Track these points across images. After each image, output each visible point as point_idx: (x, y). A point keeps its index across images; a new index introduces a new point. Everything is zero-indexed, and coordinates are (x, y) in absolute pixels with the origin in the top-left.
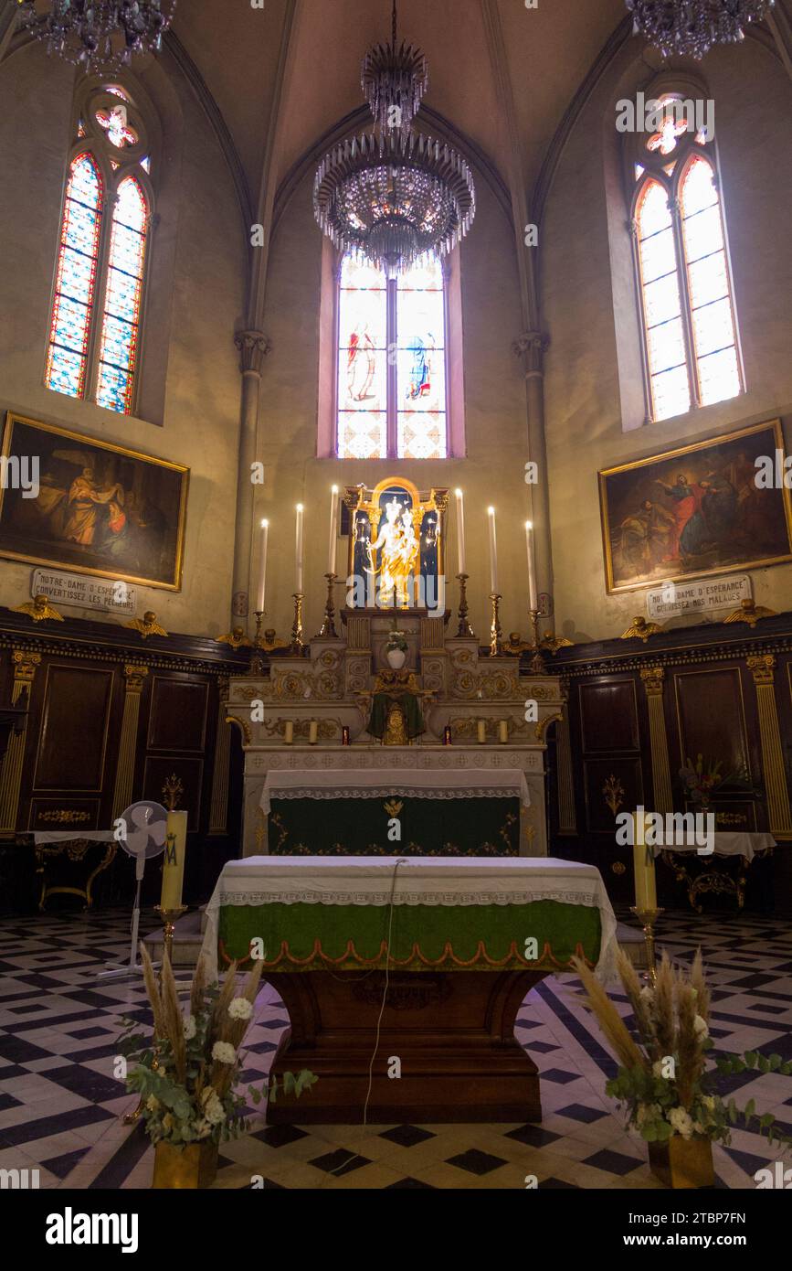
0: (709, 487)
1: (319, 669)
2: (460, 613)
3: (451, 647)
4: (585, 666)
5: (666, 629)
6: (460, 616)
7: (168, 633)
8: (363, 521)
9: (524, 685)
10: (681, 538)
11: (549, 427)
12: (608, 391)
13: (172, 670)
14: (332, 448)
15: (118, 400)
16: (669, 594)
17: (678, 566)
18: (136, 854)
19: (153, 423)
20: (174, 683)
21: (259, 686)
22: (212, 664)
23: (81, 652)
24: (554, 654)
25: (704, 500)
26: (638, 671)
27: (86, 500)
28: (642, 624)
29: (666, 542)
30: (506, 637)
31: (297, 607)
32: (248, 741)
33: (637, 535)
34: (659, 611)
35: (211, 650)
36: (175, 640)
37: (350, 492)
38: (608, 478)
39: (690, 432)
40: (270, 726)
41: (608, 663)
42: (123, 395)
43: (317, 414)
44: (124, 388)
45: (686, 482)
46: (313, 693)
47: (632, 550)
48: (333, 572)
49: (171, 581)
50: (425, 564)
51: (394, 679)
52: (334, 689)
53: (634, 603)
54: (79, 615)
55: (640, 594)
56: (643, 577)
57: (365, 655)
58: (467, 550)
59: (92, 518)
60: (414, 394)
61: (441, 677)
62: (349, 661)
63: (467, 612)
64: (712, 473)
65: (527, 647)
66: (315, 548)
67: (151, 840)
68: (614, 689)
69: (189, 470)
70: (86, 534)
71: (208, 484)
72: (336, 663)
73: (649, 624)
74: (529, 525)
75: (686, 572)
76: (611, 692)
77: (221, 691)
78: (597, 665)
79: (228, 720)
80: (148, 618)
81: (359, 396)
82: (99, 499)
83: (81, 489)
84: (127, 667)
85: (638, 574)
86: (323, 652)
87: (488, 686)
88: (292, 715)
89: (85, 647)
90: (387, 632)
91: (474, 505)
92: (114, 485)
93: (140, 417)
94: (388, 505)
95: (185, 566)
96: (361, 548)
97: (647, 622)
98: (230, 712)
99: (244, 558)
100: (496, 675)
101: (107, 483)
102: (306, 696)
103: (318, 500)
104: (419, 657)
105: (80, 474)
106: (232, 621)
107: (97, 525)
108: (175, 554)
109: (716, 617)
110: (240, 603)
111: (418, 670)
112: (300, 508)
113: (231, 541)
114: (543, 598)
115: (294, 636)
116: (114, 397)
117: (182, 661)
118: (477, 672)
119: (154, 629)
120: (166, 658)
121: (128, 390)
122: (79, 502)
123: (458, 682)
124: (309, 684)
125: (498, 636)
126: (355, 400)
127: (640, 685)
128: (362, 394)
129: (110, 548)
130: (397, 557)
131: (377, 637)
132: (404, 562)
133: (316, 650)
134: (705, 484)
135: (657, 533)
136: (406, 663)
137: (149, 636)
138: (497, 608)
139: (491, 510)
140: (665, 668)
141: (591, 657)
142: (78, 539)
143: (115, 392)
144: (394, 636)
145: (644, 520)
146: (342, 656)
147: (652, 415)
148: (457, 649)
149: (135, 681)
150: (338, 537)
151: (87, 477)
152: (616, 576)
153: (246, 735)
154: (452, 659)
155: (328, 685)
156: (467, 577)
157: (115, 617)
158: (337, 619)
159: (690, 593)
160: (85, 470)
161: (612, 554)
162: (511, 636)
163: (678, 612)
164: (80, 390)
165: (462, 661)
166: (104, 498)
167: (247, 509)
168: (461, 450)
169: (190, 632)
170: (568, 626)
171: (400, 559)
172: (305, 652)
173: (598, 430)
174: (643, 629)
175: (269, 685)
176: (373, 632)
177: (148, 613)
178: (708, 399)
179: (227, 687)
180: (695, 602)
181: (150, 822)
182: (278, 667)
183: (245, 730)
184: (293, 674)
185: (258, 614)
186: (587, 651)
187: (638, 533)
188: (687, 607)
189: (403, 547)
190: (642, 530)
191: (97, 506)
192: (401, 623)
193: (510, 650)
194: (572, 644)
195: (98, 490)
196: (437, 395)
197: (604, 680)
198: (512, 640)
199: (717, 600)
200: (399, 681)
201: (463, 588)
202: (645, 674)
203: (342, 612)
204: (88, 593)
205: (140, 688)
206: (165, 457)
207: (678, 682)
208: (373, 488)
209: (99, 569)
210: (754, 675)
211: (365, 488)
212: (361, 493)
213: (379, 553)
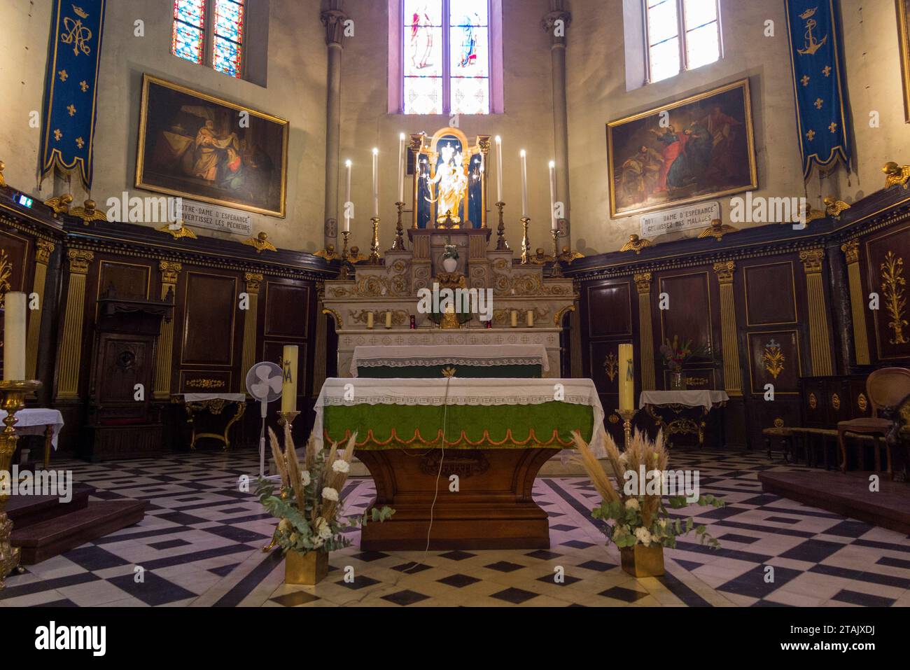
0: (691, 134)
1: (392, 274)
2: (499, 232)
3: (492, 257)
4: (592, 273)
5: (655, 244)
6: (498, 234)
7: (277, 249)
8: (425, 161)
9: (546, 285)
10: (669, 174)
11: (569, 89)
12: (616, 58)
13: (280, 277)
14: (399, 106)
15: (231, 67)
16: (658, 217)
17: (666, 196)
18: (261, 399)
19: (259, 85)
20: (283, 287)
21: (347, 287)
22: (311, 273)
23: (212, 263)
24: (570, 264)
25: (687, 144)
26: (632, 276)
27: (210, 146)
28: (636, 240)
29: (657, 177)
30: (533, 252)
31: (374, 228)
32: (340, 327)
33: (635, 173)
34: (649, 230)
35: (310, 262)
36: (281, 253)
37: (414, 139)
38: (615, 129)
39: (678, 91)
40: (356, 316)
41: (610, 270)
42: (235, 62)
43: (387, 79)
44: (235, 57)
45: (674, 130)
46: (388, 291)
47: (631, 184)
48: (402, 200)
49: (278, 209)
50: (472, 196)
51: (449, 279)
52: (404, 289)
53: (631, 225)
54: (208, 234)
55: (635, 218)
56: (638, 205)
57: (426, 263)
58: (504, 185)
59: (214, 160)
60: (463, 63)
61: (483, 279)
62: (415, 267)
63: (504, 231)
64: (693, 123)
65: (549, 259)
66: (388, 184)
67: (271, 389)
68: (614, 290)
69: (288, 123)
70: (211, 172)
71: (302, 133)
72: (405, 270)
73: (642, 240)
74: (552, 164)
75: (671, 200)
76: (612, 292)
77: (319, 293)
78: (601, 272)
79: (324, 312)
80: (261, 237)
81: (421, 64)
82: (219, 145)
83: (205, 137)
84: (247, 274)
85: (634, 203)
86: (395, 261)
87: (519, 286)
88: (372, 308)
89: (214, 259)
90: (443, 246)
91: (510, 151)
92: (230, 134)
93: (249, 80)
94: (444, 149)
95: (288, 199)
96: (423, 183)
97: (640, 239)
98: (326, 306)
99: (333, 193)
100: (525, 278)
101: (225, 132)
102: (382, 294)
103: (389, 145)
104: (467, 265)
105: (204, 125)
106: (326, 242)
107: (219, 165)
108: (280, 189)
109: (692, 234)
110: (331, 226)
111: (467, 274)
112: (375, 151)
113: (323, 180)
114: (562, 223)
115: (373, 250)
116: (226, 64)
117: (288, 270)
118: (511, 276)
119: (266, 246)
120: (276, 268)
121: (238, 58)
122: (204, 147)
123: (497, 283)
124: (385, 285)
125: (528, 249)
126: (417, 68)
127: (634, 285)
128: (423, 63)
129: (230, 183)
130: (451, 189)
131: (435, 250)
132: (456, 193)
133: (390, 260)
134: (688, 131)
135: (650, 171)
136: (457, 269)
137: (262, 251)
138: (526, 228)
139: (523, 153)
140: (653, 273)
141: (595, 266)
142: (205, 176)
143: (227, 60)
144: (448, 248)
145: (640, 160)
146: (409, 264)
147: (649, 78)
148: (496, 259)
149: (253, 285)
150: (405, 176)
151: (209, 127)
152: (618, 204)
153: (338, 323)
154: (492, 266)
155: (399, 286)
156: (504, 204)
157: (236, 236)
158: (405, 237)
159: (674, 216)
160: (207, 122)
161: (616, 187)
162: (537, 250)
163: (664, 231)
164: (200, 58)
165: (500, 267)
166: (223, 144)
167: (334, 155)
168: (500, 107)
169: (294, 249)
170: (581, 243)
171: (452, 191)
172: (381, 263)
173: (607, 91)
174: (637, 244)
175: (354, 286)
176: (432, 247)
177: (261, 233)
178: (693, 64)
179: (323, 290)
180: (677, 223)
181: (270, 377)
182: (359, 272)
183: (338, 319)
184: (373, 278)
185: (345, 233)
186: (595, 261)
187: (635, 171)
188: (671, 227)
189: (455, 181)
190: (639, 169)
191: (217, 151)
192: (453, 239)
193: (536, 261)
194: (583, 256)
195: (218, 138)
196: (481, 65)
197: (606, 283)
198: (538, 254)
199: (693, 221)
200: (453, 282)
201: (501, 213)
202: (638, 278)
203: (408, 231)
204: (214, 217)
205: (257, 290)
206: (269, 112)
207: (662, 283)
208: (432, 136)
209: (222, 200)
210: (719, 277)
211: (426, 135)
212: (422, 139)
213: (437, 186)
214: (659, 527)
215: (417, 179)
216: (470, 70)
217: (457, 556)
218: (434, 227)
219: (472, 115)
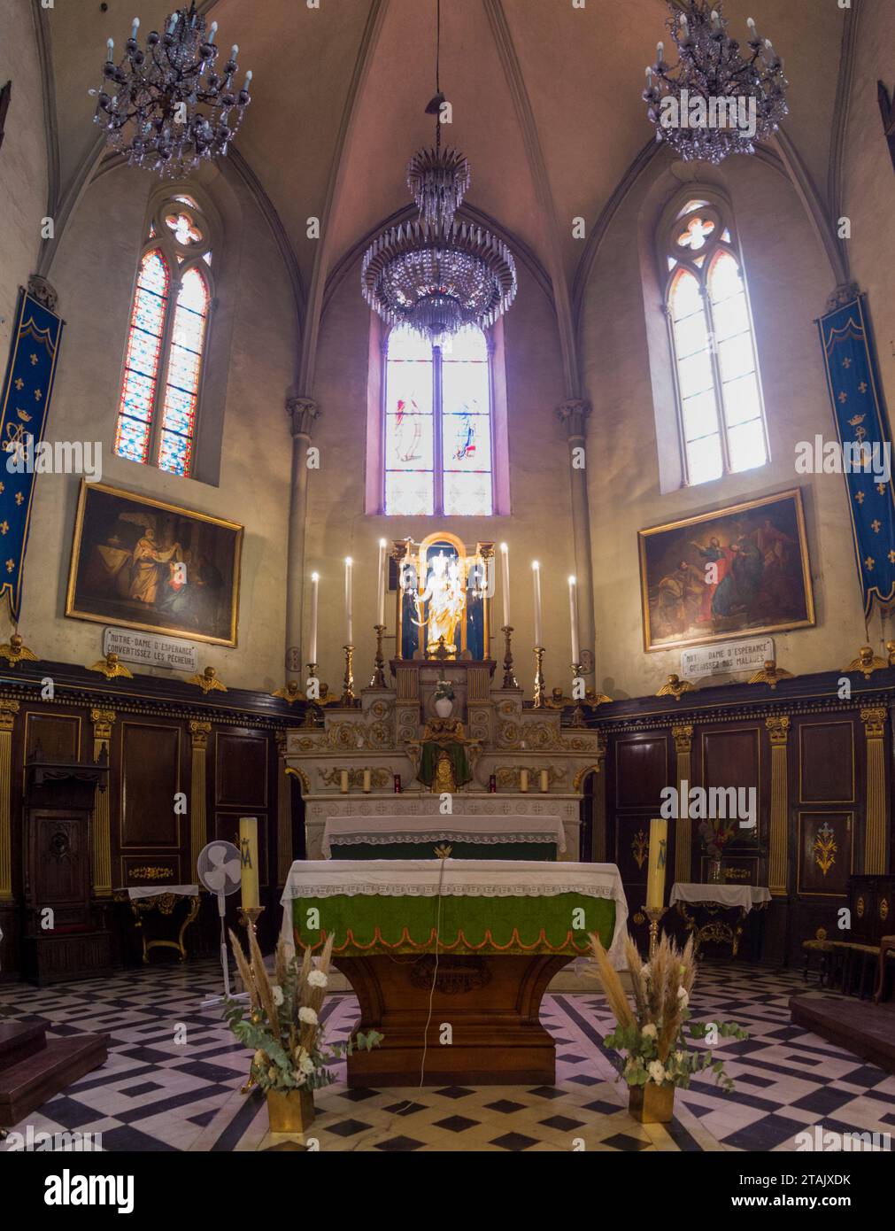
0: (738, 551)
1: (371, 719)
2: (505, 665)
3: (497, 698)
4: (622, 723)
5: (698, 688)
6: (505, 668)
7: (228, 688)
8: (411, 574)
9: (565, 737)
10: (714, 599)
11: (591, 489)
12: (647, 455)
13: (232, 725)
14: (380, 505)
15: (178, 464)
16: (702, 652)
17: (710, 627)
18: (216, 891)
19: (209, 484)
20: (235, 739)
21: (315, 737)
22: (270, 719)
23: (150, 709)
24: (594, 710)
25: (734, 563)
26: (670, 729)
27: (149, 560)
28: (676, 682)
29: (700, 602)
30: (548, 692)
31: (348, 659)
32: (307, 792)
33: (673, 595)
34: (691, 670)
35: (267, 705)
36: (233, 693)
37: (397, 546)
38: (648, 538)
39: (722, 497)
40: (327, 776)
41: (643, 720)
42: (183, 459)
43: (365, 473)
44: (183, 452)
45: (718, 545)
46: (365, 743)
47: (669, 609)
48: (382, 623)
49: (227, 636)
50: (472, 618)
51: (442, 727)
52: (386, 739)
53: (670, 661)
54: (145, 671)
55: (675, 652)
56: (678, 636)
57: (414, 705)
58: (511, 607)
59: (154, 577)
60: (459, 455)
61: (486, 726)
62: (399, 711)
63: (512, 664)
64: (741, 537)
65: (568, 703)
66: (365, 601)
67: (227, 877)
68: (648, 746)
69: (243, 528)
70: (149, 592)
71: (262, 540)
72: (386, 716)
73: (683, 682)
74: (572, 580)
75: (717, 632)
76: (645, 749)
77: (279, 747)
78: (633, 722)
79: (287, 771)
80: (208, 674)
81: (406, 457)
82: (160, 559)
83: (144, 550)
84: (192, 723)
85: (673, 632)
86: (374, 703)
87: (531, 737)
88: (347, 766)
89: (152, 704)
90: (434, 683)
91: (519, 561)
92: (173, 544)
93: (198, 478)
94: (435, 559)
95: (240, 621)
96: (408, 600)
97: (680, 681)
98: (289, 763)
99: (296, 614)
100: (538, 727)
101: (167, 543)
102: (359, 746)
103: (366, 555)
104: (465, 708)
105: (143, 535)
106: (287, 677)
107: (159, 584)
108: (231, 611)
109: (742, 678)
110: (293, 659)
111: (465, 721)
112: (349, 561)
113: (284, 597)
114: (585, 655)
115: (346, 687)
116: (174, 461)
117: (241, 716)
118: (521, 723)
119: (214, 684)
120: (228, 713)
121: (187, 454)
122: (142, 562)
123: (503, 733)
124: (361, 735)
125: (542, 688)
126: (402, 460)
127: (671, 740)
128: (410, 454)
129: (171, 605)
130: (444, 609)
131: (424, 688)
132: (451, 614)
133: (367, 701)
134: (735, 547)
135: (691, 593)
136: (453, 713)
137: (210, 691)
138: (540, 661)
139: (536, 565)
140: (695, 727)
141: (627, 714)
142: (142, 597)
143: (176, 457)
144: (442, 686)
145: (681, 580)
146: (392, 706)
147: (688, 479)
148: (502, 700)
149: (200, 737)
150: (386, 592)
151: (150, 537)
152: (653, 634)
153: (305, 785)
154: (497, 710)
155: (379, 735)
156: (512, 630)
157: (179, 674)
158: (387, 671)
159: (720, 653)
160: (147, 531)
161: (650, 612)
162: (554, 691)
163: (709, 672)
164: (145, 456)
165: (507, 712)
166: (165, 557)
167: (298, 565)
168: (506, 507)
169: (247, 688)
170: (609, 683)
171: (446, 611)
172: (356, 705)
173: (638, 492)
174: (677, 687)
175: (324, 735)
176: (421, 683)
177: (209, 668)
178: (737, 467)
179: (284, 742)
180: (724, 662)
181: (226, 860)
182: (330, 718)
183: (304, 780)
184: (346, 724)
185: (311, 666)
186: (625, 708)
187: (673, 592)
188: (717, 667)
189: (450, 599)
190: (678, 591)
191: (158, 565)
192: (448, 673)
193: (552, 705)
194: (611, 701)
195: (159, 550)
196: (482, 457)
197: (639, 737)
198: (555, 695)
199: (743, 661)
200: (448, 730)
201: (508, 641)
202: (676, 731)
203: (391, 662)
204: (152, 650)
205: (205, 744)
206: (220, 515)
207: (705, 741)
208: (420, 542)
209: (163, 627)
210: (772, 735)
211: (412, 541)
212: (408, 547)
213: (426, 605)
214: (675, 1060)
215: (402, 596)
216: (467, 463)
217: (455, 1093)
218: (424, 658)
219: (471, 516)
